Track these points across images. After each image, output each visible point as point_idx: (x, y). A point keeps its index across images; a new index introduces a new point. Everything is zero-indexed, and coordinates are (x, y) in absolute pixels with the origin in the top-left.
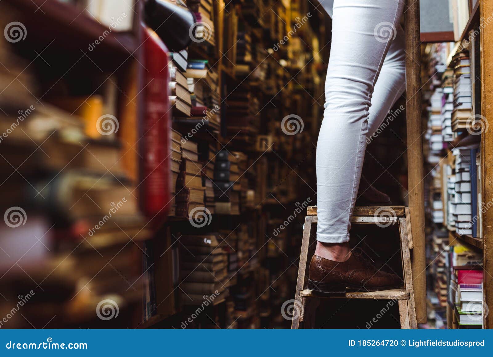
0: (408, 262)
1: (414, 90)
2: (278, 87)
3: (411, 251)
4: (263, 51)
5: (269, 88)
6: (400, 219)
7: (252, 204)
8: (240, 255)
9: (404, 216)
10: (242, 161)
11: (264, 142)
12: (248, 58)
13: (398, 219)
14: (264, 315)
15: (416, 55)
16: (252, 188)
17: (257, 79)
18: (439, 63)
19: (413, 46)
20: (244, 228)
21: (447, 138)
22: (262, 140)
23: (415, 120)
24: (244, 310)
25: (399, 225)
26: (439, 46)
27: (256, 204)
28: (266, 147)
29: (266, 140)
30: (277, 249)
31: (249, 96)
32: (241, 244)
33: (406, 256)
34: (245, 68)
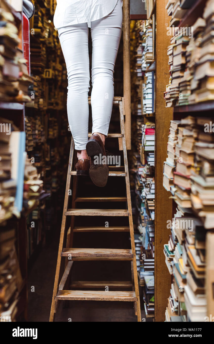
0: (123, 121)
1: (127, 42)
2: (54, 42)
3: (124, 116)
4: (46, 21)
5: (50, 43)
6: (120, 102)
7: (42, 106)
8: (37, 132)
9: (121, 101)
10: (38, 81)
11: (48, 73)
12: (40, 24)
13: (119, 102)
14: (47, 169)
15: (128, 25)
16: (41, 98)
17: (44, 37)
18: (141, 31)
19: (127, 21)
20: (39, 118)
21: (143, 69)
22: (46, 71)
23: (127, 56)
24: (39, 162)
25: (119, 105)
26: (142, 22)
27: (44, 107)
28: (49, 75)
29: (49, 72)
30: (54, 134)
31: (41, 46)
32: (37, 126)
33: (122, 118)
34: (39, 30)
